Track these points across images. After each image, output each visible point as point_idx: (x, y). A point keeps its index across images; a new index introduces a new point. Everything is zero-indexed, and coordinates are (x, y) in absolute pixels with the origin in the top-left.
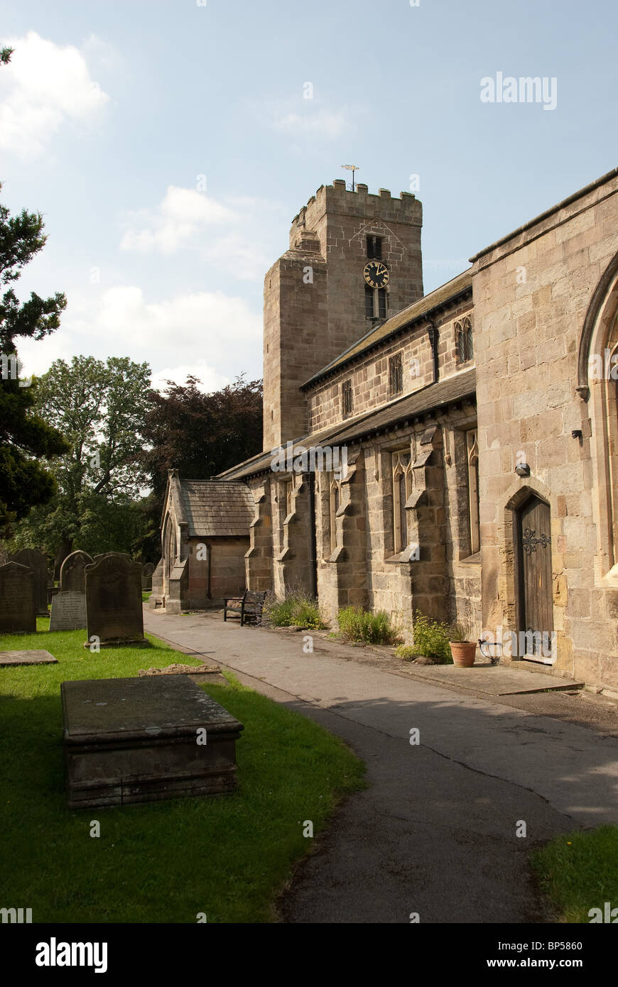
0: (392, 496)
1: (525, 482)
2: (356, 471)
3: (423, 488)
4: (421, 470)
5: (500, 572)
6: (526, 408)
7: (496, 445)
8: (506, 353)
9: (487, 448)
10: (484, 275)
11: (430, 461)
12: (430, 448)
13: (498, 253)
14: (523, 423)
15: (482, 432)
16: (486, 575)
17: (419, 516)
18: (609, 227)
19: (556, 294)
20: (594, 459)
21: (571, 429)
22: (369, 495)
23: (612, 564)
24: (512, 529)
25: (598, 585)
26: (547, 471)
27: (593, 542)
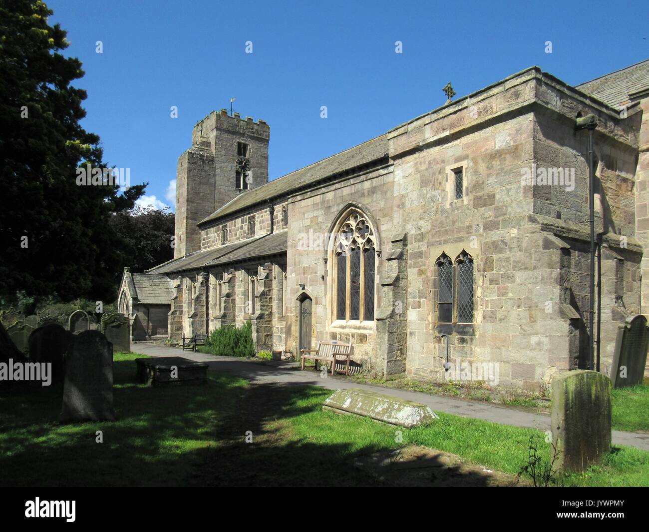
0: (248, 290)
1: (304, 291)
2: (231, 278)
3: (263, 289)
4: (262, 281)
5: (293, 325)
6: (306, 262)
7: (294, 275)
9: (290, 276)
10: (293, 205)
11: (267, 277)
12: (267, 271)
13: (299, 198)
14: (304, 267)
15: (289, 269)
16: (288, 326)
17: (261, 300)
18: (339, 201)
19: (319, 220)
20: (328, 285)
21: (321, 273)
22: (238, 289)
23: (332, 322)
24: (298, 308)
25: (327, 330)
26: (311, 287)
27: (326, 315)
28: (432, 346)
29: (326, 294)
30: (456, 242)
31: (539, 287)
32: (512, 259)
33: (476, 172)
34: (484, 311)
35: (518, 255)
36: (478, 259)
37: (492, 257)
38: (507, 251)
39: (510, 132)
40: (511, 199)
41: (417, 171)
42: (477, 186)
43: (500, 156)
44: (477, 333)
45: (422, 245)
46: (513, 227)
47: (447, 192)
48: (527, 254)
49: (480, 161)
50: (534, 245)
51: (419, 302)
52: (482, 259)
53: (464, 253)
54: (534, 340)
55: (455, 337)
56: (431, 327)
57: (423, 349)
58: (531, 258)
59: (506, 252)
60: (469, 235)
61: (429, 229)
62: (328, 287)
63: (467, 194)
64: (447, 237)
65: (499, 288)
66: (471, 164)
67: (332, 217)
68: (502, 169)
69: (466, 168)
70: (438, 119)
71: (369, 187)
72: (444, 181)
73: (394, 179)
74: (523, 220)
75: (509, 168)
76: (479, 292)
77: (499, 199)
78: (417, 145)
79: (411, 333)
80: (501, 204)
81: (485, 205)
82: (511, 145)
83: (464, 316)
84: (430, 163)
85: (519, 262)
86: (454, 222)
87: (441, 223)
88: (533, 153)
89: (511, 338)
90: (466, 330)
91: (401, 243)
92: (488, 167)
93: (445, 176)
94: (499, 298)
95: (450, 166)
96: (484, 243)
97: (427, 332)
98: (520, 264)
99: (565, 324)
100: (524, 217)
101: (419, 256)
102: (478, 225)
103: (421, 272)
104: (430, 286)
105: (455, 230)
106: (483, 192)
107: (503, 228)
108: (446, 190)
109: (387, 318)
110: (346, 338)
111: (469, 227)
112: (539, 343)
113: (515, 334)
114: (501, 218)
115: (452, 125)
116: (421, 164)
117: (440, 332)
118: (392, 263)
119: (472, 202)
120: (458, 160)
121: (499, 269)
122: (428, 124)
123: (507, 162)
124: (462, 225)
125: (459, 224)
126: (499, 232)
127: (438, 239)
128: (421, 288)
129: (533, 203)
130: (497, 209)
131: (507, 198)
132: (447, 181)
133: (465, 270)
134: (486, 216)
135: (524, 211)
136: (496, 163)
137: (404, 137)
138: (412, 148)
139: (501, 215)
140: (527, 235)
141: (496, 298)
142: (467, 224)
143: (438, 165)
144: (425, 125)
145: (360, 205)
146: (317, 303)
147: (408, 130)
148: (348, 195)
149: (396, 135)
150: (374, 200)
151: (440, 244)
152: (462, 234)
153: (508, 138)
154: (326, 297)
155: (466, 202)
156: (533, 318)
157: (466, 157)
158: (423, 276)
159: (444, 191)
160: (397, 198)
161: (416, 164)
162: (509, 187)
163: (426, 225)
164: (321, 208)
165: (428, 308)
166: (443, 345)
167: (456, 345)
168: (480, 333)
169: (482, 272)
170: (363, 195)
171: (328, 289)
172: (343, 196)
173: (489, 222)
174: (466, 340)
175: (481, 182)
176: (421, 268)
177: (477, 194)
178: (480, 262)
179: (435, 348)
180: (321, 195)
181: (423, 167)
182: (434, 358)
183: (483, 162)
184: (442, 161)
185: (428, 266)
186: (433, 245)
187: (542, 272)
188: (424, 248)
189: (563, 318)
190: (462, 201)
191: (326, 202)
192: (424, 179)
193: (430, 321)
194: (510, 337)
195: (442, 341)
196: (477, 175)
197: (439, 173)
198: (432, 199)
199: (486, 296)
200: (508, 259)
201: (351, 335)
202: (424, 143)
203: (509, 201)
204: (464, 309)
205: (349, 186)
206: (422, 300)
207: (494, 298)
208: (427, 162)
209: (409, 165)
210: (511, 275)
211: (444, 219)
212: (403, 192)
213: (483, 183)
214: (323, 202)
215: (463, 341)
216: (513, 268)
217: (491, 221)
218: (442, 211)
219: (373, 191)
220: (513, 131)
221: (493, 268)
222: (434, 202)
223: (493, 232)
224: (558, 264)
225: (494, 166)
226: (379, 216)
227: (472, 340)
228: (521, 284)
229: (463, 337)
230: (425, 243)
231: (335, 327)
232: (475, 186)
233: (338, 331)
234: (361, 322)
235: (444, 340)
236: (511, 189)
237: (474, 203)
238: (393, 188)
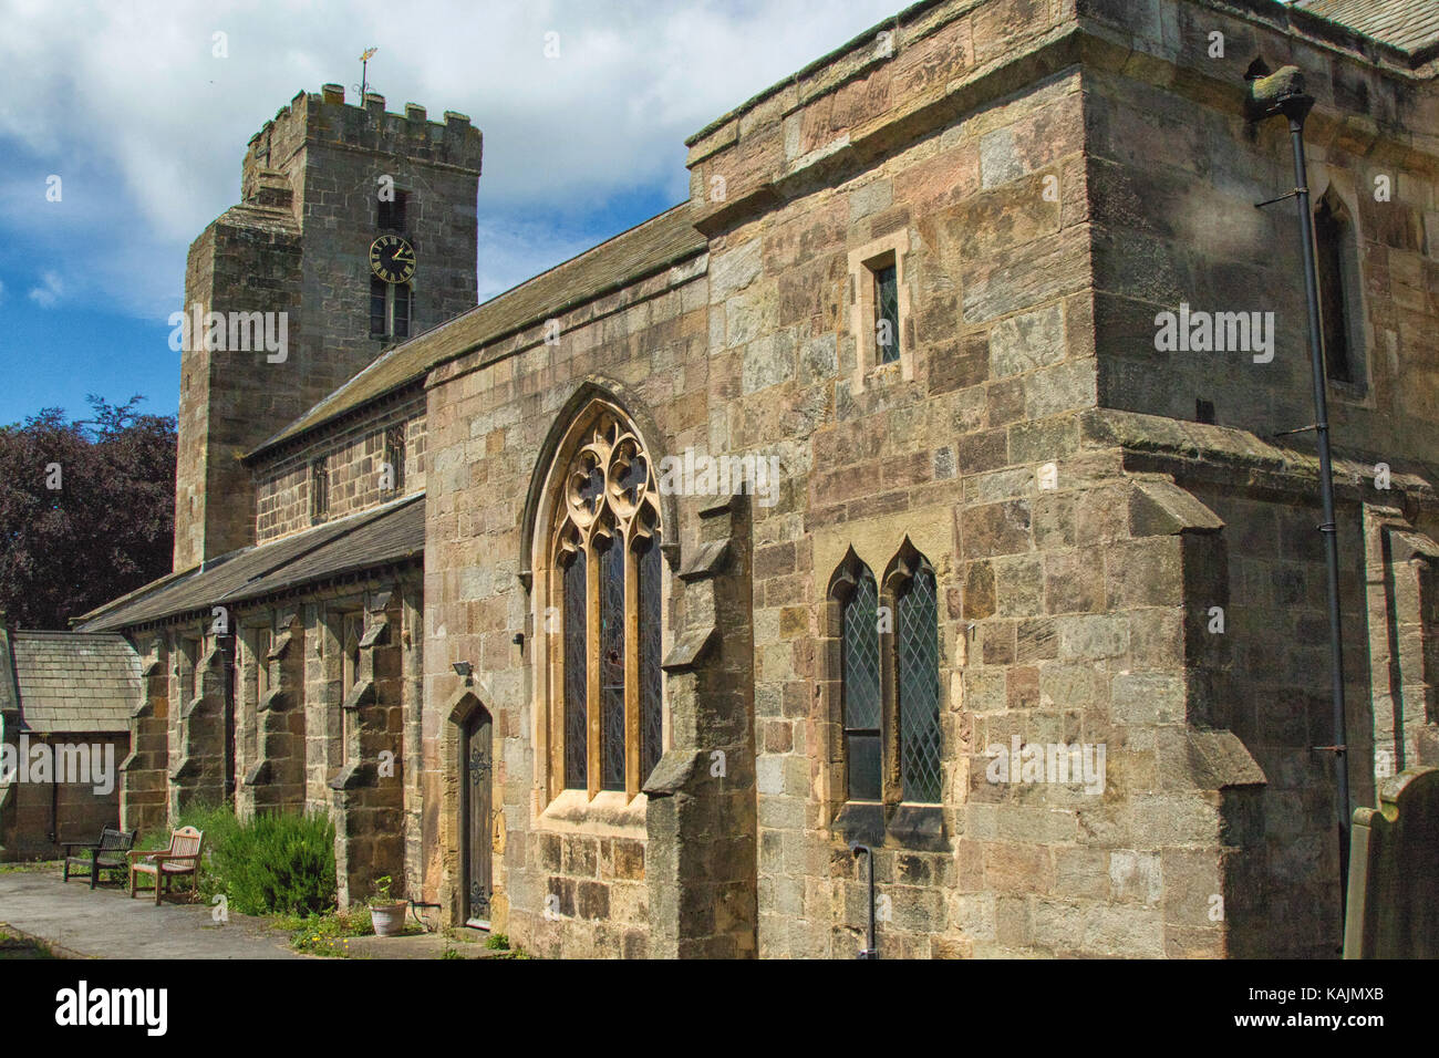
0: (342, 683)
1: (470, 689)
2: (290, 640)
4: (369, 650)
5: (441, 807)
6: (474, 592)
7: (442, 632)
8: (457, 509)
9: (432, 636)
10: (440, 393)
11: (383, 638)
12: (383, 618)
13: (455, 368)
14: (470, 604)
16: (428, 810)
17: (361, 720)
18: (563, 375)
19: (509, 443)
20: (535, 667)
21: (515, 626)
22: (310, 678)
23: (549, 800)
24: (457, 749)
25: (534, 827)
26: (489, 674)
27: (530, 769)
28: (826, 887)
29: (529, 701)
30: (886, 511)
31: (1125, 673)
32: (1045, 574)
33: (933, 269)
34: (972, 760)
35: (1054, 557)
36: (948, 570)
37: (987, 563)
38: (1031, 542)
39: (1018, 130)
40: (1033, 359)
41: (772, 269)
42: (939, 315)
43: (997, 212)
44: (955, 841)
45: (790, 524)
46: (1043, 458)
47: (854, 338)
48: (1088, 553)
49: (943, 232)
50: (1106, 520)
51: (787, 727)
52: (959, 572)
53: (909, 555)
54: (1121, 865)
55: (893, 853)
56: (822, 820)
57: (803, 896)
58: (1099, 569)
59: (1027, 547)
60: (922, 485)
61: (810, 469)
62: (535, 674)
63: (911, 346)
64: (861, 496)
65: (1010, 677)
66: (918, 243)
67: (545, 428)
68: (1003, 257)
69: (905, 256)
70: (818, 97)
71: (643, 325)
72: (846, 303)
73: (710, 297)
74: (1070, 433)
75: (1024, 251)
76: (956, 693)
77: (1001, 358)
78: (767, 180)
79: (767, 840)
80: (1006, 377)
81: (962, 383)
82: (1025, 173)
83: (921, 777)
84: (804, 243)
85: (1065, 580)
86: (877, 443)
87: (842, 446)
88: (1085, 201)
89: (1053, 856)
90: (923, 829)
91: (726, 519)
92: (963, 252)
93: (847, 284)
94: (1013, 711)
95: (859, 250)
96: (965, 513)
97: (813, 835)
98: (1069, 590)
99: (1207, 810)
100: (1072, 423)
101: (782, 565)
102: (944, 451)
103: (791, 621)
104: (817, 670)
105: (881, 472)
106: (955, 337)
107: (1016, 462)
108: (852, 333)
109: (676, 789)
110: (587, 855)
111: (921, 457)
112: (1134, 880)
113: (1065, 845)
114: (1007, 427)
115: (858, 115)
116: (780, 245)
117: (849, 836)
118: (698, 590)
119: (924, 373)
120: (881, 228)
121: (1011, 608)
122: (791, 113)
123: (1017, 233)
124: (900, 453)
125: (890, 450)
126: (1004, 476)
127: (836, 503)
128: (793, 677)
129: (1095, 373)
130: (997, 393)
131: (1022, 358)
132: (853, 301)
133: (917, 612)
134: (967, 420)
135: (1072, 399)
136: (986, 238)
137: (731, 158)
138: (752, 192)
139: (1006, 416)
140: (1088, 484)
141: (1006, 711)
142: (915, 450)
143: (828, 247)
144: (784, 117)
145: (616, 389)
146: (505, 733)
147: (739, 135)
148: (586, 354)
149: (708, 152)
150: (657, 370)
151: (840, 519)
152: (902, 484)
153: (1016, 152)
154: (528, 710)
155: (907, 374)
156: (1116, 786)
157: (903, 219)
158: (796, 636)
159: (845, 333)
160: (717, 362)
161: (768, 246)
162: (1025, 318)
163: (801, 455)
164: (513, 402)
165: (815, 750)
166: (859, 883)
167: (897, 883)
168: (963, 842)
169: (961, 620)
170: (626, 356)
171: (535, 682)
172: (571, 359)
173: (976, 442)
174: (925, 864)
175: (947, 303)
176: (791, 605)
177: (937, 344)
178: (955, 585)
179: (835, 894)
180: (515, 359)
181: (788, 256)
182: (836, 930)
183: (951, 234)
184: (838, 233)
185: (811, 598)
186: (821, 524)
187: (1133, 618)
188: (797, 536)
189: (1200, 785)
190: (899, 371)
191: (528, 382)
192: (790, 295)
193: (821, 796)
194: (1048, 855)
195: (856, 869)
196: (934, 278)
197: (832, 274)
198: (814, 365)
199: (976, 706)
200: (1034, 569)
201: (599, 845)
202: (784, 176)
203: (1029, 368)
204: (920, 752)
205: (588, 323)
206: (795, 721)
207: (999, 713)
208: (797, 239)
209: (748, 248)
210: (1044, 630)
211: (849, 434)
212: (735, 343)
213: (954, 304)
214: (520, 380)
215: (915, 869)
216: (1048, 602)
217: (981, 437)
218: (842, 406)
219: (653, 337)
220: (1027, 130)
221: (992, 602)
222: (820, 373)
223: (988, 475)
224: (1178, 589)
225: (982, 247)
226: (671, 423)
227: (940, 863)
228: (1076, 663)
229: (915, 853)
230: (797, 517)
231: (556, 817)
232: (930, 314)
233: (564, 829)
234: (631, 798)
235: (860, 867)
236: (1031, 323)
237: (931, 372)
238: (707, 328)
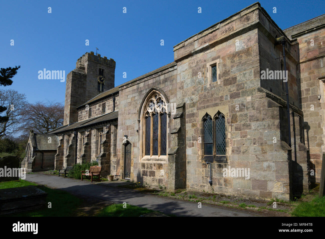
0: (98, 141)
1: (127, 139)
2: (89, 134)
3: (105, 139)
4: (105, 135)
5: (120, 159)
6: (128, 123)
7: (121, 130)
8: (125, 110)
9: (119, 131)
10: (122, 91)
11: (108, 133)
12: (108, 129)
13: (125, 87)
14: (127, 126)
15: (119, 127)
16: (118, 160)
17: (104, 146)
18: (146, 87)
19: (135, 99)
20: (140, 135)
21: (136, 129)
22: (92, 140)
23: (142, 157)
24: (124, 150)
25: (139, 162)
26: (131, 137)
27: (139, 153)
28: (201, 170)
29: (139, 141)
30: (214, 106)
31: (267, 131)
32: (249, 115)
33: (225, 65)
34: (233, 147)
35: (252, 112)
36: (228, 115)
37: (236, 114)
38: (246, 110)
39: (244, 41)
40: (246, 79)
41: (190, 67)
42: (226, 73)
43: (239, 55)
44: (229, 161)
45: (194, 109)
46: (248, 96)
47: (208, 78)
48: (258, 111)
49: (227, 59)
50: (262, 105)
51: (193, 143)
52: (230, 116)
53: (219, 113)
54: (265, 164)
55: (215, 164)
56: (200, 158)
57: (196, 172)
58: (261, 114)
59: (245, 111)
60: (222, 102)
61: (198, 100)
62: (140, 136)
63: (220, 78)
64: (209, 104)
65: (241, 133)
66: (221, 61)
67: (143, 97)
68: (240, 63)
69: (219, 64)
70: (202, 37)
71: (163, 78)
72: (206, 72)
73: (177, 73)
74: (254, 91)
75: (244, 61)
76: (229, 136)
77: (239, 79)
78: (190, 52)
79: (188, 162)
80: (240, 83)
81: (231, 84)
82: (245, 48)
83: (220, 151)
84: (197, 63)
85: (253, 116)
86: (212, 95)
87: (205, 96)
88: (258, 52)
89: (250, 163)
90: (222, 159)
91: (182, 109)
92: (231, 62)
93: (206, 69)
94: (241, 139)
95: (209, 63)
96: (231, 106)
97: (198, 161)
98: (254, 117)
99: (285, 154)
100: (255, 89)
101: (192, 116)
102: (227, 96)
103: (194, 126)
104: (199, 133)
105: (213, 100)
106: (229, 77)
107: (242, 97)
108: (207, 77)
109: (174, 154)
110: (150, 166)
111: (222, 97)
112: (269, 167)
113: (253, 161)
114: (240, 91)
115: (210, 40)
116: (192, 63)
117: (206, 161)
118: (177, 120)
119: (223, 83)
120: (213, 59)
121: (241, 121)
122: (196, 40)
123: (243, 58)
124: (217, 96)
125: (215, 96)
126: (239, 99)
127: (203, 106)
128: (194, 135)
129: (260, 81)
130: (238, 85)
131: (244, 79)
132: (207, 72)
133: (219, 123)
134: (231, 90)
135: (255, 85)
136: (236, 59)
137: (183, 49)
138: (187, 54)
139: (240, 89)
140: (258, 100)
141: (240, 139)
142: (220, 96)
143: (202, 63)
144: (194, 41)
145: (158, 89)
146: (134, 146)
147: (185, 45)
148: (152, 84)
149: (178, 48)
150: (166, 85)
151: (204, 108)
152: (217, 102)
153: (243, 45)
154: (139, 143)
155: (219, 83)
156: (264, 151)
157: (219, 57)
158: (195, 128)
159: (206, 77)
160: (179, 83)
161: (190, 64)
162: (245, 72)
163: (196, 98)
164: (137, 92)
165: (199, 147)
166: (208, 169)
167: (216, 169)
168: (230, 161)
169: (230, 124)
170: (160, 83)
171: (140, 138)
172: (149, 85)
173: (234, 94)
174: (222, 165)
175: (228, 71)
176: (194, 123)
177: (225, 78)
178: (229, 118)
179: (203, 171)
180: (137, 85)
181: (194, 65)
182: (203, 177)
183: (229, 59)
184: (204, 61)
185: (198, 121)
186: (200, 109)
187: (268, 122)
188: (195, 111)
189: (283, 150)
190: (217, 83)
192: (194, 71)
193: (200, 154)
194: (249, 163)
195: (207, 166)
196: (225, 67)
197: (203, 68)
198: (199, 83)
199: (234, 138)
200: (246, 115)
201: (153, 164)
202: (194, 51)
203: (245, 80)
204: (220, 146)
205: (152, 78)
206: (194, 142)
207: (238, 139)
208: (196, 62)
209: (185, 64)
210: (248, 125)
211: (206, 94)
212: (182, 80)
213: (229, 71)
214: (138, 88)
215: (220, 166)
216: (249, 120)
217: (235, 93)
218: (205, 89)
219: (165, 80)
220: (246, 40)
221: (237, 120)
222: (200, 84)
223: (236, 99)
224: (278, 117)
225: (235, 61)
226: (169, 94)
227: (226, 166)
228: (255, 130)
229: (220, 163)
230: (195, 108)
231: (144, 160)
232: (224, 73)
233: (146, 162)
234: (159, 156)
235: (208, 166)
236: (246, 73)
237: (224, 83)
238: (177, 78)
